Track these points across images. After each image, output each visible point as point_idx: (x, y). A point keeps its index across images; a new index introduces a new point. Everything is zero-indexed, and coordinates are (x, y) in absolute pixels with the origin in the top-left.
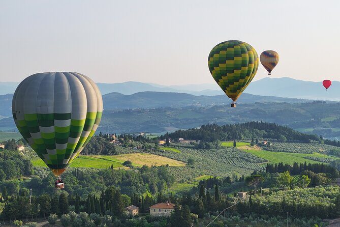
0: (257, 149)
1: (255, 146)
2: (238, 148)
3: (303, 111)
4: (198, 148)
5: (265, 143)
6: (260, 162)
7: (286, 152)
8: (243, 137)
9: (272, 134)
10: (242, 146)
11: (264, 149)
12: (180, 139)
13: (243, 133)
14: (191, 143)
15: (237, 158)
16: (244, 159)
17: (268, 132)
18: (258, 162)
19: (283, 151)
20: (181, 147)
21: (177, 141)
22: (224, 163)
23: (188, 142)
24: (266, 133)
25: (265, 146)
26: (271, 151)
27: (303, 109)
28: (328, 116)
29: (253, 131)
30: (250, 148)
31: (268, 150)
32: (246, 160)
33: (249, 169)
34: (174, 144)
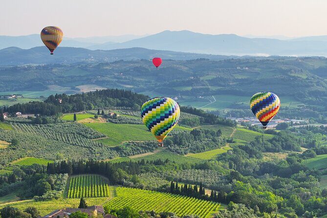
0: (101, 122)
1: (99, 118)
2: (79, 122)
3: (186, 68)
4: (35, 122)
5: (112, 115)
6: (98, 138)
7: (132, 123)
8: (93, 107)
9: (126, 102)
10: (85, 119)
11: (109, 121)
12: (17, 113)
13: (95, 102)
14: (29, 118)
15: (74, 134)
16: (81, 134)
17: (122, 100)
18: (95, 138)
19: (130, 123)
20: (16, 122)
21: (14, 115)
22: (57, 140)
23: (26, 116)
24: (119, 101)
25: (111, 117)
26: (116, 123)
27: (187, 67)
28: (208, 75)
29: (106, 99)
30: (93, 121)
31: (113, 123)
32: (83, 135)
33: (82, 146)
34: (10, 119)
